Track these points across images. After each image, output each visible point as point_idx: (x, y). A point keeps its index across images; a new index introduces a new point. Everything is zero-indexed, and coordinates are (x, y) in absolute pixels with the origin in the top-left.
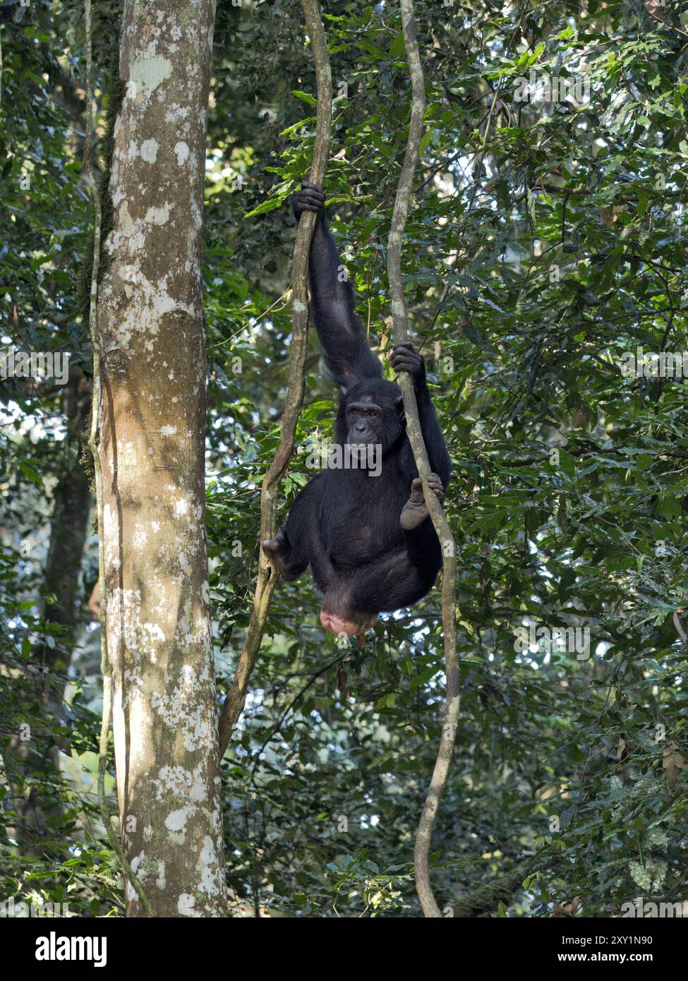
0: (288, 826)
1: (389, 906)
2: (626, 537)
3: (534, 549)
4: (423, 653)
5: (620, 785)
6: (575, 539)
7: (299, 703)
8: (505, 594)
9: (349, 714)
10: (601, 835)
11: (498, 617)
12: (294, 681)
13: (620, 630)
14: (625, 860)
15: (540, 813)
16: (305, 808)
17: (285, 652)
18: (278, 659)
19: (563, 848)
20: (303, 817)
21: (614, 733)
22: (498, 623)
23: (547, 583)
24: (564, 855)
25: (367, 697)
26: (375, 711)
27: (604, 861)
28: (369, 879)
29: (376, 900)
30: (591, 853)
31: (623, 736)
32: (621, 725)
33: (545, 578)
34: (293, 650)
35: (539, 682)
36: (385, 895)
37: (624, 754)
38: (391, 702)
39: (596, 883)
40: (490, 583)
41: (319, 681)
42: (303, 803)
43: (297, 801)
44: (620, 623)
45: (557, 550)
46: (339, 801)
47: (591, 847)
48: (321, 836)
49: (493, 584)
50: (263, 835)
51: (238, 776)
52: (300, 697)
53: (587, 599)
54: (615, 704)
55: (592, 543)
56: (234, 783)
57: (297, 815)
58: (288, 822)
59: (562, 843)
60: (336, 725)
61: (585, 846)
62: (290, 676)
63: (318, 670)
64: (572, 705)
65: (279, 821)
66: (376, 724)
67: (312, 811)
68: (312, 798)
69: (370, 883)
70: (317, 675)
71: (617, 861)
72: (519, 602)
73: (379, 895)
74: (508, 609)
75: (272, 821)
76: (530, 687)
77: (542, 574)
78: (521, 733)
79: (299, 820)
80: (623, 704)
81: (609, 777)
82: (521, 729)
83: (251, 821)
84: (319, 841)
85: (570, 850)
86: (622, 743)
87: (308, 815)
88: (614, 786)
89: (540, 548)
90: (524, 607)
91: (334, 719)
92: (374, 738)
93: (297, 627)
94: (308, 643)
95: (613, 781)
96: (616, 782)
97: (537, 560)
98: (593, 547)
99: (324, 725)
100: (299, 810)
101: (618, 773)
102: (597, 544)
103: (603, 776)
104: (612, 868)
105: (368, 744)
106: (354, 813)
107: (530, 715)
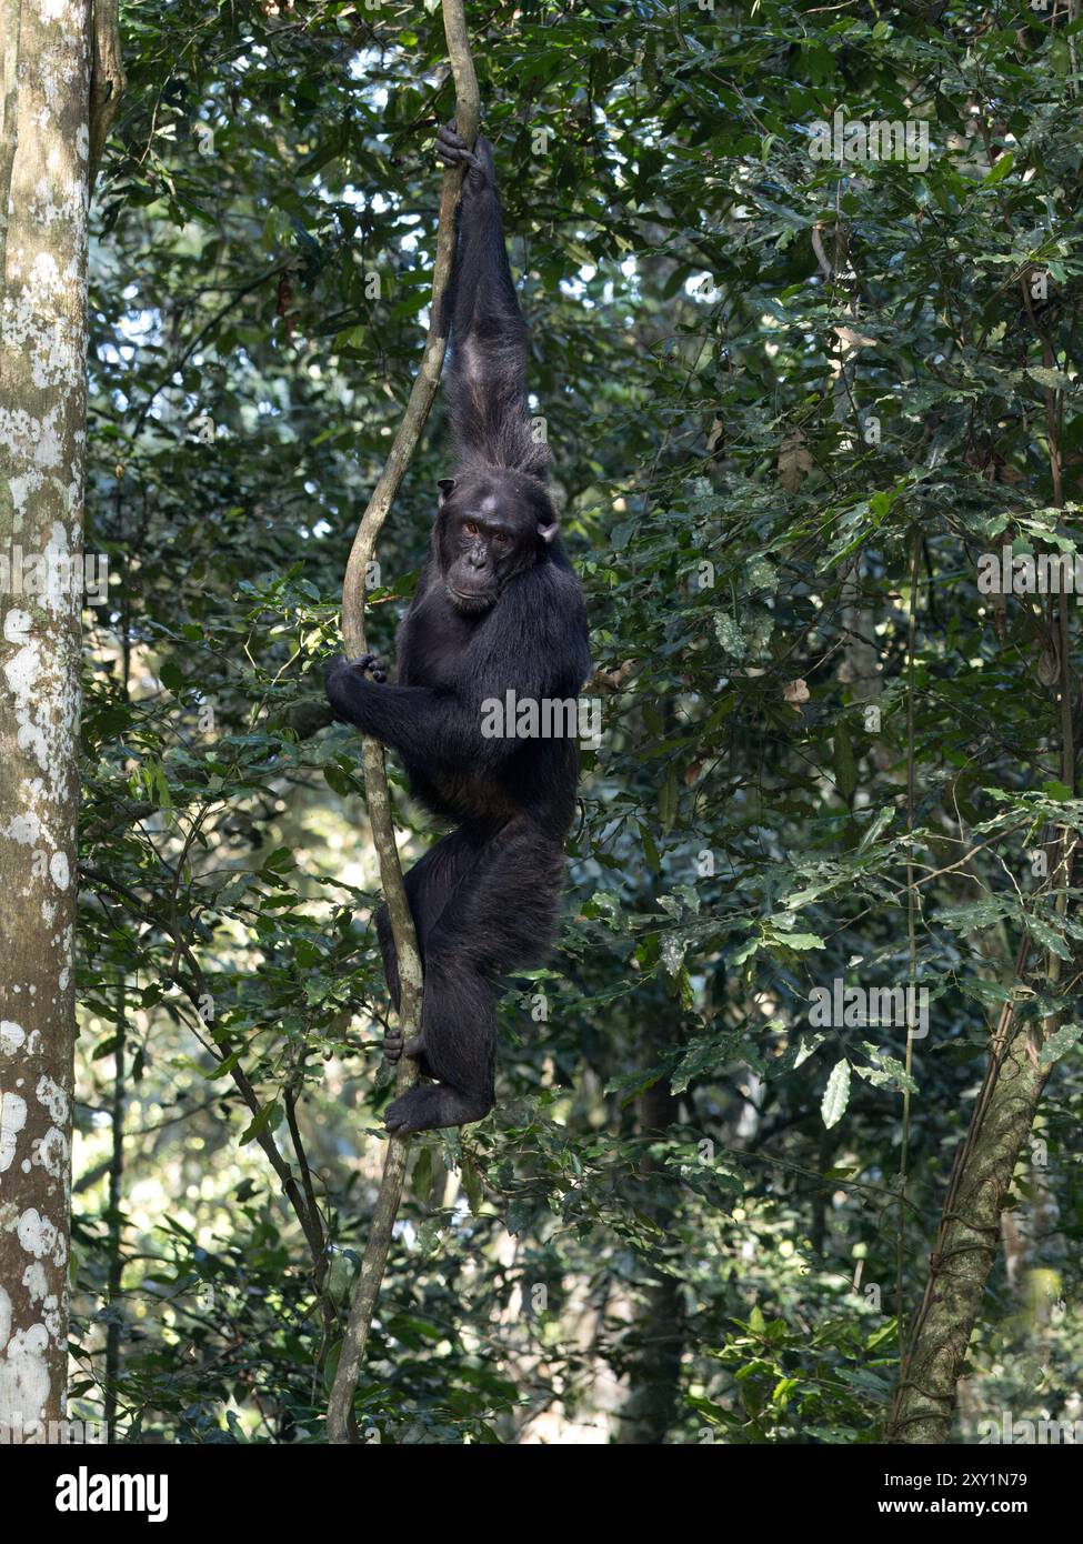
0: (184, 520)
1: (332, 651)
2: (749, 105)
3: (601, 116)
4: (412, 268)
5: (710, 491)
6: (666, 105)
7: (211, 333)
8: (550, 182)
9: (292, 355)
10: (674, 567)
11: (536, 218)
12: (207, 299)
13: (727, 250)
14: (709, 608)
15: (576, 532)
16: (212, 496)
17: (197, 252)
18: (186, 262)
19: (613, 583)
20: (208, 508)
21: (705, 410)
22: (536, 226)
23: (617, 171)
24: (613, 593)
25: (321, 331)
26: (332, 352)
27: (675, 607)
28: (303, 608)
29: (312, 641)
30: (657, 594)
31: (719, 416)
32: (718, 398)
33: (614, 164)
34: (211, 250)
35: (591, 327)
36: (329, 633)
37: (719, 444)
38: (356, 339)
39: (661, 641)
40: (528, 165)
41: (249, 299)
42: (210, 486)
43: (200, 482)
44: (727, 239)
45: (637, 120)
46: (267, 487)
47: (657, 583)
48: (233, 540)
49: (533, 168)
50: (143, 532)
51: (111, 437)
52: (215, 324)
53: (677, 200)
54: (710, 365)
55: (691, 113)
56: (104, 449)
57: (198, 504)
58: (184, 514)
59: (613, 574)
60: (270, 370)
61: (648, 583)
62: (203, 289)
63: (245, 283)
64: (640, 369)
65: (170, 511)
66: (333, 372)
67: (223, 501)
68: (225, 480)
69: (303, 614)
70: (245, 291)
71: (697, 610)
72: (570, 197)
73: (317, 633)
74: (553, 207)
75: (160, 511)
76: (574, 335)
77: (611, 157)
78: (557, 406)
79: (201, 513)
80: (723, 366)
81: (693, 477)
82: (557, 398)
83: (126, 509)
84: (231, 547)
85: (624, 586)
86: (717, 426)
87: (217, 505)
88: (700, 492)
89: (610, 117)
90: (578, 208)
91: (268, 362)
92: (329, 396)
93: (221, 213)
94: (234, 241)
95: (699, 484)
96: (703, 486)
97: (605, 133)
98: (693, 120)
99: (252, 371)
100: (201, 496)
101: (706, 473)
102: (700, 116)
103: (683, 475)
104: (688, 618)
105: (319, 404)
106: (288, 508)
107: (572, 379)
